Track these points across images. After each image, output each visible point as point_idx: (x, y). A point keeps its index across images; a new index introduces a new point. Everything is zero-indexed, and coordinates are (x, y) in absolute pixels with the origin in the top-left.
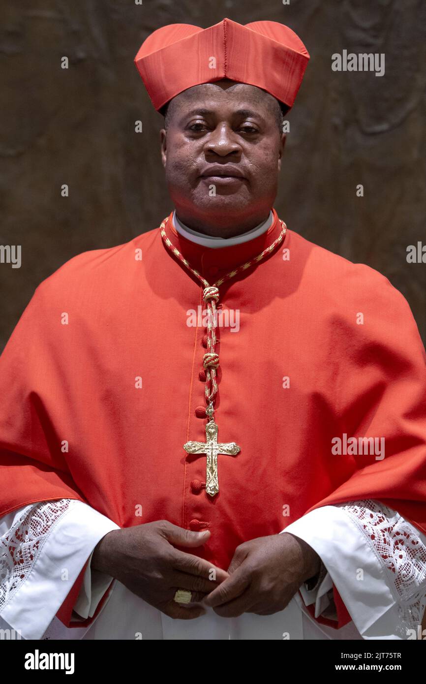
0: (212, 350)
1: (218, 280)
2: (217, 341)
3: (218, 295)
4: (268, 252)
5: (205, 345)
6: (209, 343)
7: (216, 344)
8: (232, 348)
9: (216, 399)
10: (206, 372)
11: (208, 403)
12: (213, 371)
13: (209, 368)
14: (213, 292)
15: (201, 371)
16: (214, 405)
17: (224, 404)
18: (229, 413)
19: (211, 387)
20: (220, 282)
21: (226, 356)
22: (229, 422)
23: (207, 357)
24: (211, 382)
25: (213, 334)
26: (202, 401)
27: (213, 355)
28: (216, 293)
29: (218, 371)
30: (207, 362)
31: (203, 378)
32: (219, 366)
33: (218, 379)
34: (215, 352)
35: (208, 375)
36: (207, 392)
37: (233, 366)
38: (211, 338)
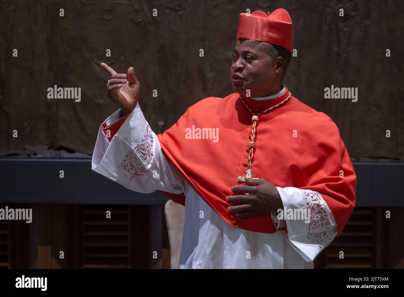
0: (253, 140)
1: (258, 113)
2: (255, 137)
3: (257, 119)
4: (281, 104)
5: (250, 138)
6: (252, 138)
7: (255, 139)
8: (261, 140)
9: (252, 160)
10: (249, 149)
11: (249, 161)
12: (252, 149)
13: (251, 148)
14: (256, 118)
15: (248, 148)
16: (251, 162)
17: (255, 162)
18: (256, 166)
19: (251, 155)
20: (259, 114)
21: (258, 143)
22: (256, 170)
23: (250, 143)
24: (251, 153)
25: (254, 134)
26: (247, 160)
27: (252, 142)
28: (257, 118)
29: (254, 150)
30: (250, 145)
31: (248, 151)
32: (255, 147)
33: (254, 152)
34: (254, 141)
35: (250, 151)
36: (249, 157)
37: (261, 148)
38: (253, 136)
